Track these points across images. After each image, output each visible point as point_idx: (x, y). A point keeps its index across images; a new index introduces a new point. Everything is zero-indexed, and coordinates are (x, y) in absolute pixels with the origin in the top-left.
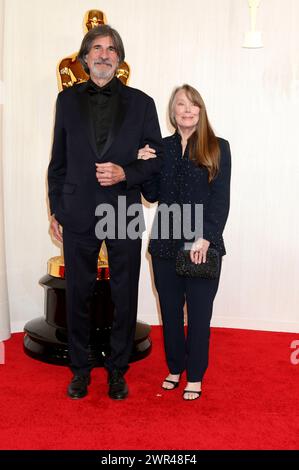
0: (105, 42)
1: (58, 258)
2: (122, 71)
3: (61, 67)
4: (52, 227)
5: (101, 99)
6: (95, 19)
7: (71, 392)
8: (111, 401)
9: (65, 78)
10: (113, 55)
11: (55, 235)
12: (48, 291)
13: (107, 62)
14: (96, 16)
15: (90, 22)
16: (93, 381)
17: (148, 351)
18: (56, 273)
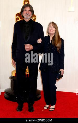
0: (28, 9)
1: (14, 71)
2: (34, 17)
3: (16, 16)
4: (13, 62)
5: (27, 25)
6: (26, 2)
7: (17, 109)
8: (29, 112)
9: (17, 19)
10: (30, 13)
11: (14, 64)
12: (12, 80)
13: (28, 15)
14: (27, 1)
15: (25, 3)
16: (24, 106)
17: (40, 98)
18: (14, 75)
